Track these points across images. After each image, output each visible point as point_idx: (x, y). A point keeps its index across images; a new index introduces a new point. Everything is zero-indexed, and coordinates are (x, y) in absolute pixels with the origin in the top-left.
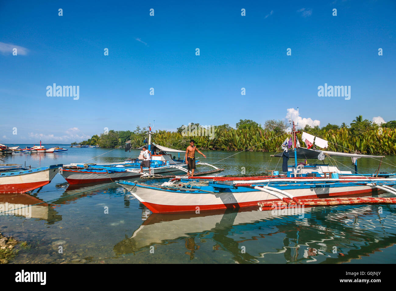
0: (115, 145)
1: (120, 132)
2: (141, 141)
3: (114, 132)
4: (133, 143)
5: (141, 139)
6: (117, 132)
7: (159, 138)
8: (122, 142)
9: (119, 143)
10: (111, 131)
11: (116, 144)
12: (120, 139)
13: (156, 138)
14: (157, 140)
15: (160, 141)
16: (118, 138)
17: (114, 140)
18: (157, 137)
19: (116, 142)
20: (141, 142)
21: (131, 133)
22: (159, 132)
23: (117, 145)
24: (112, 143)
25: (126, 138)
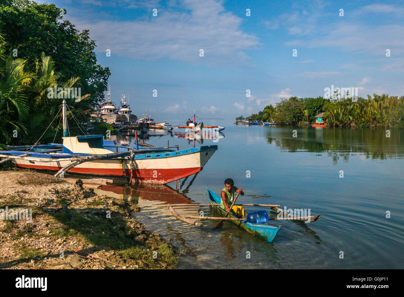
0: (299, 120)
1: (306, 99)
2: (341, 114)
3: (297, 101)
4: (328, 117)
5: (341, 111)
6: (302, 99)
7: (374, 108)
8: (309, 116)
9: (304, 116)
10: (292, 98)
11: (300, 118)
12: (306, 111)
13: (369, 109)
14: (370, 112)
15: (375, 113)
16: (302, 110)
17: (297, 113)
18: (371, 105)
19: (300, 116)
20: (341, 116)
21: (325, 100)
22: (373, 97)
23: (301, 120)
24: (294, 117)
25: (317, 110)
